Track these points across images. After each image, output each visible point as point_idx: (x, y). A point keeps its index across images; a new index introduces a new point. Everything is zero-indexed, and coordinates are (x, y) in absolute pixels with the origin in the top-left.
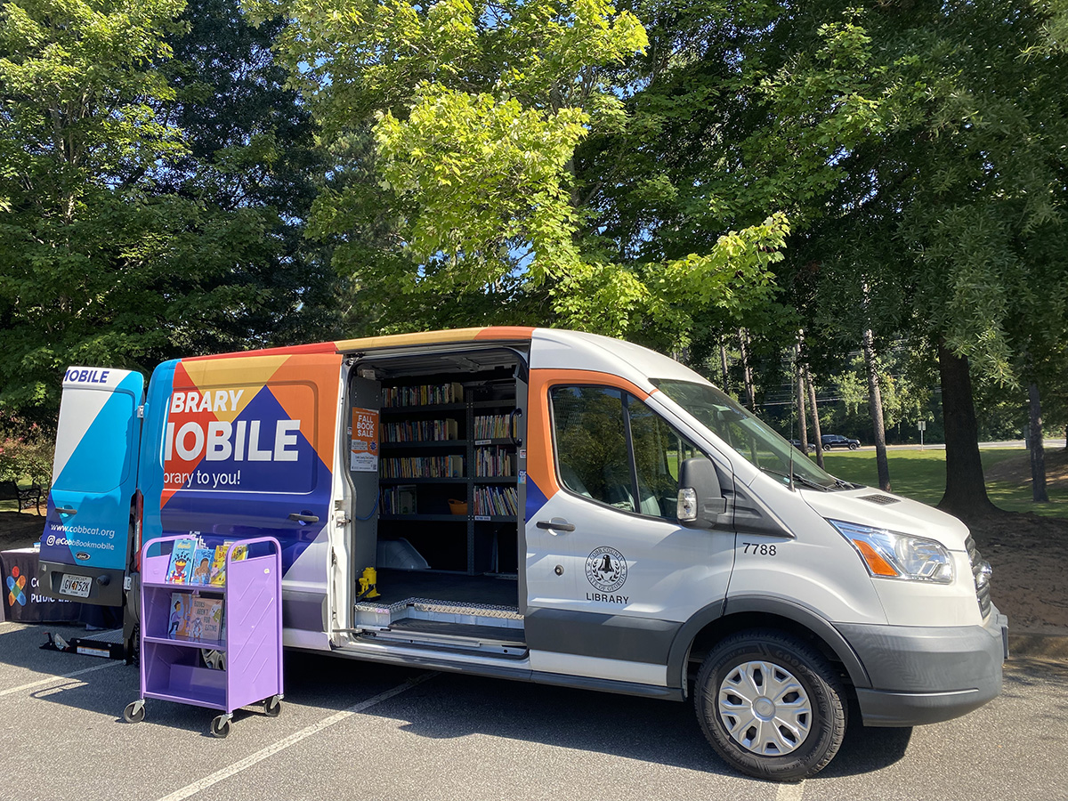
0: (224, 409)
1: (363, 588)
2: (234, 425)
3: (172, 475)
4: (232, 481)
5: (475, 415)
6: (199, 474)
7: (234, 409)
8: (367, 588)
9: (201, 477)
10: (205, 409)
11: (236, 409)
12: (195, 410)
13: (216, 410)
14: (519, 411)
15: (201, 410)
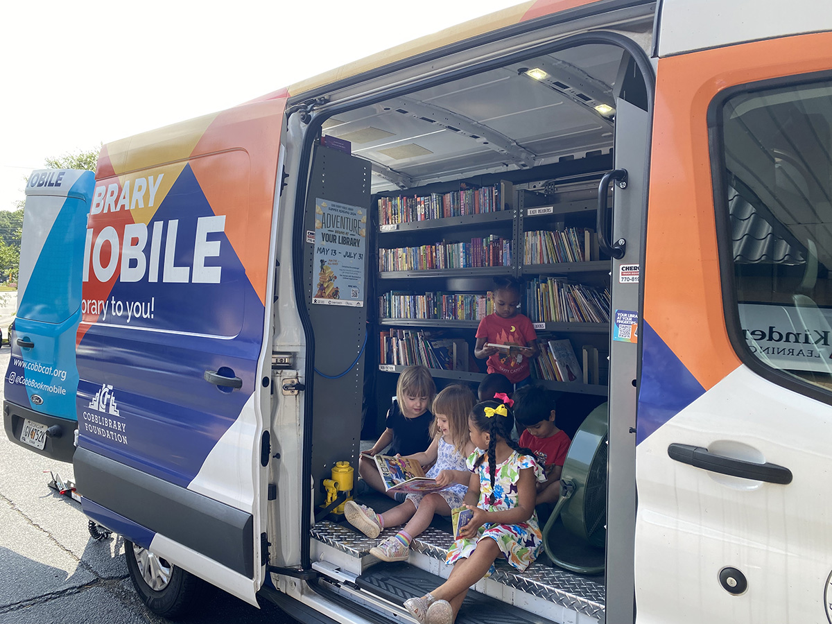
0: (141, 205)
1: (329, 496)
2: (150, 227)
3: (89, 302)
4: (146, 313)
5: (524, 232)
6: (113, 302)
7: (151, 204)
8: (335, 498)
9: (115, 305)
10: (123, 206)
11: (154, 204)
12: (113, 210)
13: (133, 207)
14: (622, 176)
15: (118, 209)
